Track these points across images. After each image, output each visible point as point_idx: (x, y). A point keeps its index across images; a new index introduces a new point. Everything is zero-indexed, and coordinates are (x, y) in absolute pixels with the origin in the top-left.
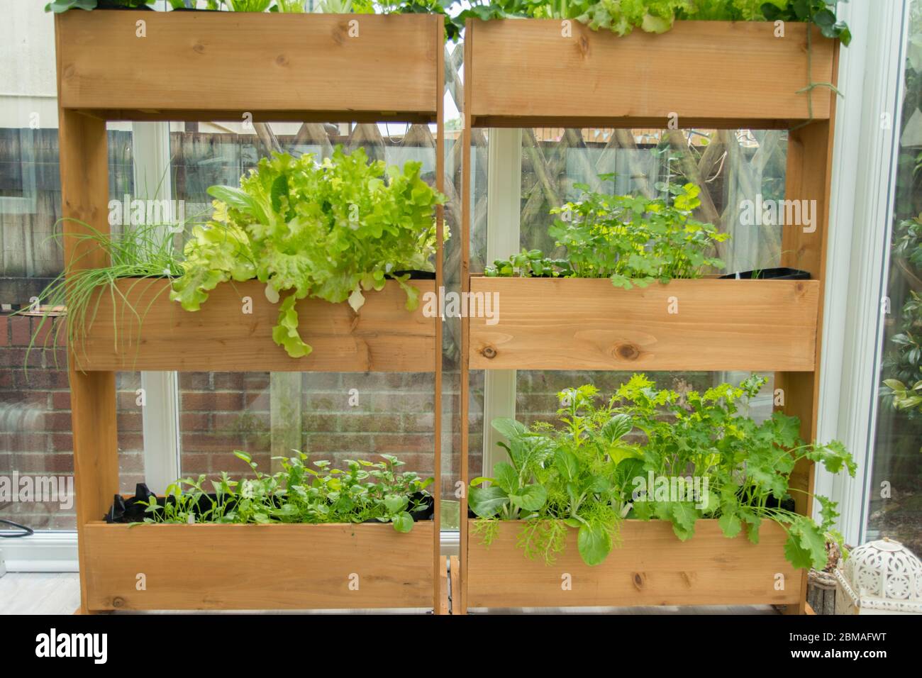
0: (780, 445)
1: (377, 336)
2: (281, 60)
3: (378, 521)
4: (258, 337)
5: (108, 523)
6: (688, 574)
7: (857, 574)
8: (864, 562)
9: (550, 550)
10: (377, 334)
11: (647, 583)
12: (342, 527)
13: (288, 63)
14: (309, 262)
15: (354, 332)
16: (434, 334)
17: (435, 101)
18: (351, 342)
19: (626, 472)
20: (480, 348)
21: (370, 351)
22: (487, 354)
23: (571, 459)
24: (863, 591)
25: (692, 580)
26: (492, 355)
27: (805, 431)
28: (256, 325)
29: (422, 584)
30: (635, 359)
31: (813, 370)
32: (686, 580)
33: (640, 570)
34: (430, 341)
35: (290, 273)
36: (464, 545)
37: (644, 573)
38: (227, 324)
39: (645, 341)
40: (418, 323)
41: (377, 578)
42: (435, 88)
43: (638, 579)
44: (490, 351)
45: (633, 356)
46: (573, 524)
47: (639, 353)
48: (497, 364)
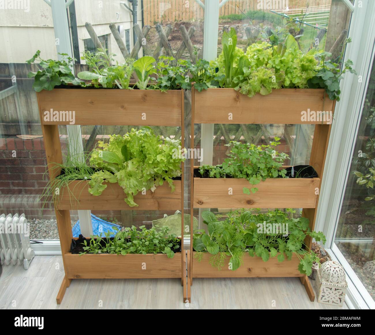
0: (301, 230)
1: (161, 199)
2: (123, 107)
3: (162, 253)
4: (119, 199)
5: (72, 254)
6: (267, 268)
7: (322, 273)
8: (325, 270)
9: (220, 265)
10: (161, 198)
11: (253, 271)
12: (150, 256)
13: (125, 108)
14: (137, 183)
15: (153, 198)
16: (181, 198)
17: (181, 123)
18: (152, 200)
19: (247, 238)
20: (197, 201)
21: (158, 203)
22: (200, 203)
23: (228, 233)
24: (323, 280)
25: (268, 270)
26: (201, 203)
27: (311, 226)
28: (118, 195)
29: (177, 271)
30: (252, 204)
31: (315, 208)
32: (266, 270)
33: (250, 267)
34: (179, 200)
35: (130, 187)
36: (191, 260)
37: (252, 268)
38: (108, 195)
39: (256, 199)
40: (175, 194)
41: (163, 270)
42: (181, 118)
43: (250, 270)
44: (201, 202)
45: (251, 203)
46: (228, 255)
47: (253, 202)
48: (203, 206)
